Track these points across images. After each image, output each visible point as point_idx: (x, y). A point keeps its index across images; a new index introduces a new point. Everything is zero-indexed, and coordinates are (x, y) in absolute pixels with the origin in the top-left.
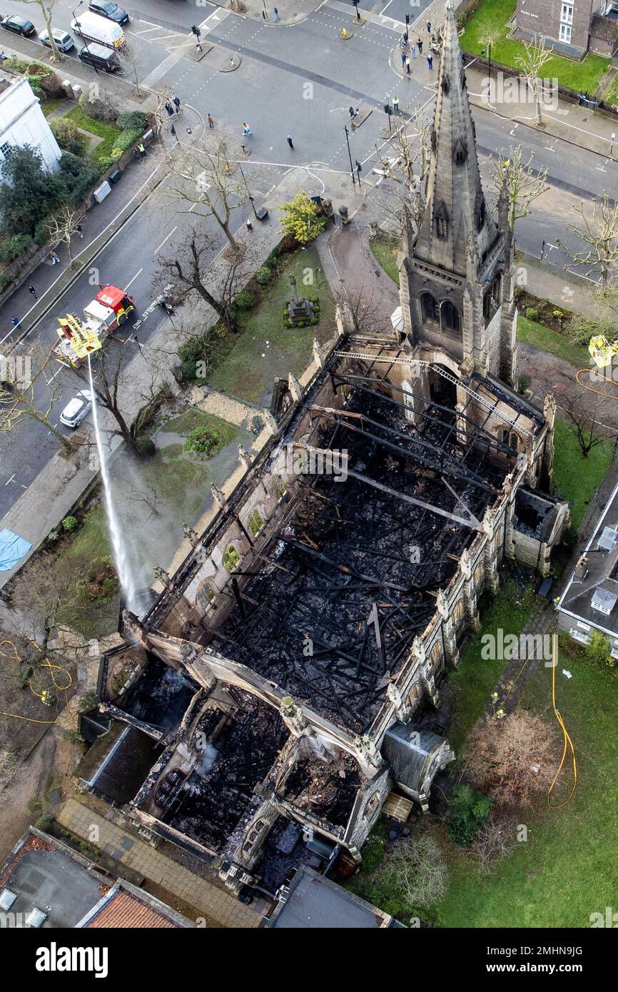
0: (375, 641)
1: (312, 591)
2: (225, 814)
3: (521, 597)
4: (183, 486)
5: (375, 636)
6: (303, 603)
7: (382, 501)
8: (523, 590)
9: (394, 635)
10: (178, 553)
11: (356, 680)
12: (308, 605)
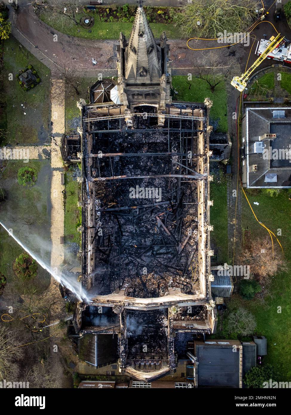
0: (166, 232)
1: (125, 224)
2: (147, 337)
3: (219, 179)
4: (32, 203)
5: (165, 230)
6: (124, 232)
7: (131, 164)
8: (218, 175)
9: (173, 226)
10: (52, 236)
11: (167, 253)
12: (127, 232)
